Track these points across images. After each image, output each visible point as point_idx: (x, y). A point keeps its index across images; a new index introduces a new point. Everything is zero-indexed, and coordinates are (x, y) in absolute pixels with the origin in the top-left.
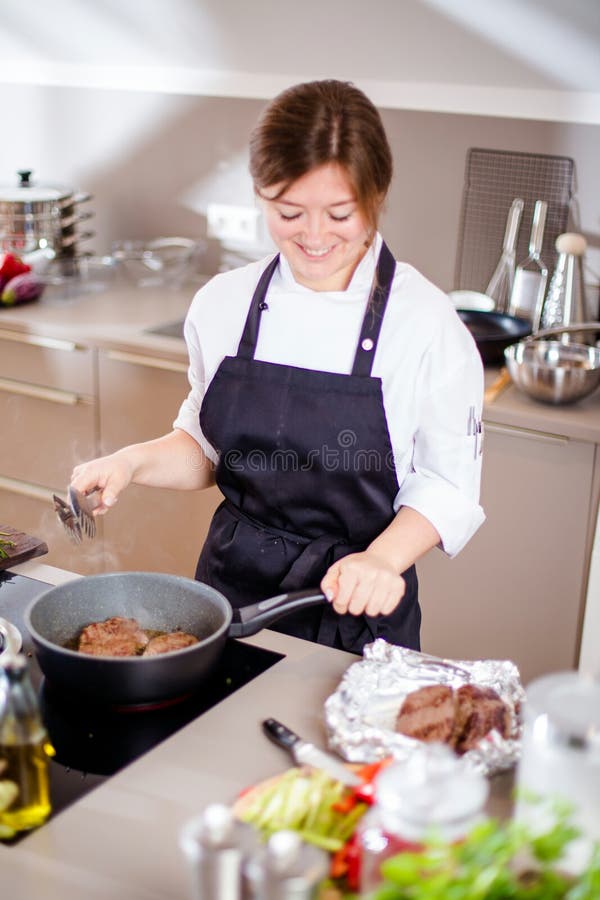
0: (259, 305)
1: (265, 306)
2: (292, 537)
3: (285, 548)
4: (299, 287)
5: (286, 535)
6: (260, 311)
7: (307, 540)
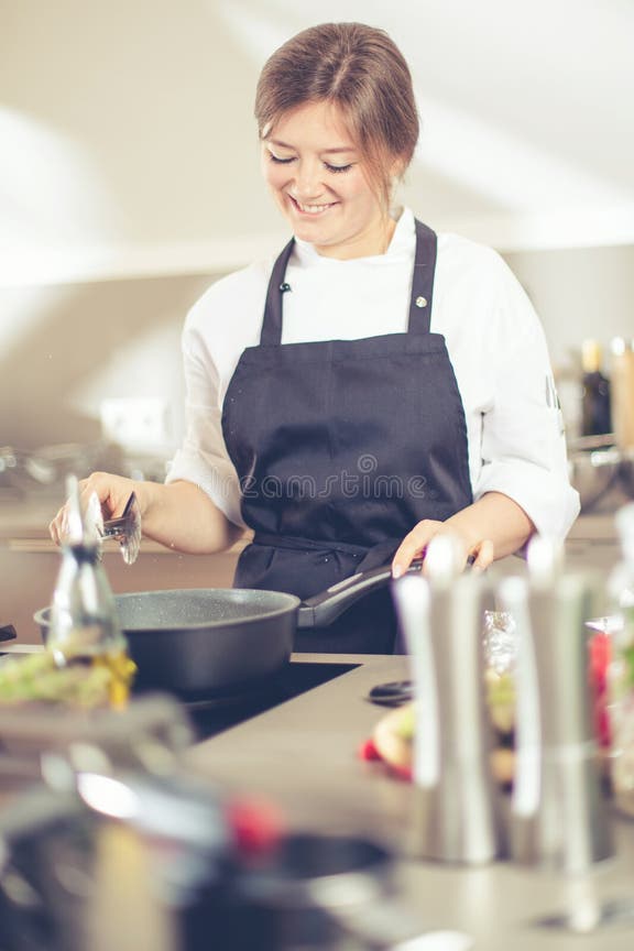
0: (278, 288)
1: (286, 288)
2: (347, 548)
3: (339, 563)
4: (323, 260)
5: (339, 546)
6: (282, 292)
7: (365, 549)
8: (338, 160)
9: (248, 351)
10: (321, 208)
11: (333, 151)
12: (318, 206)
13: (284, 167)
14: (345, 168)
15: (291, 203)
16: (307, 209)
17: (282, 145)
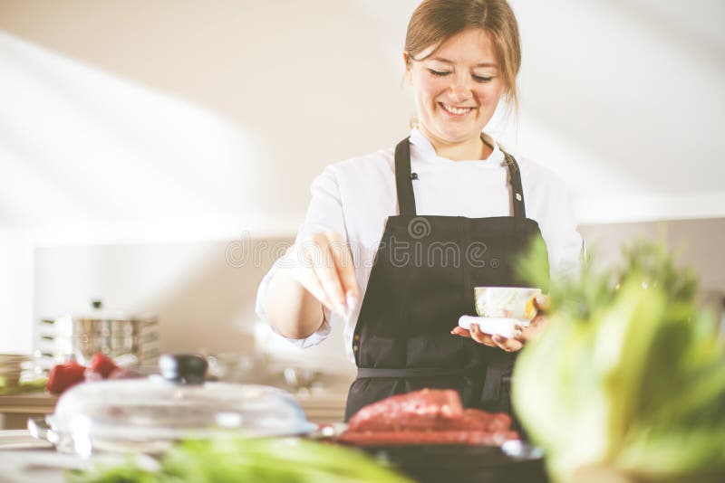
8: (484, 72)
9: (391, 219)
10: (465, 111)
11: (483, 66)
12: (463, 108)
13: (442, 79)
14: (489, 79)
15: (438, 106)
16: (455, 111)
17: (445, 61)
